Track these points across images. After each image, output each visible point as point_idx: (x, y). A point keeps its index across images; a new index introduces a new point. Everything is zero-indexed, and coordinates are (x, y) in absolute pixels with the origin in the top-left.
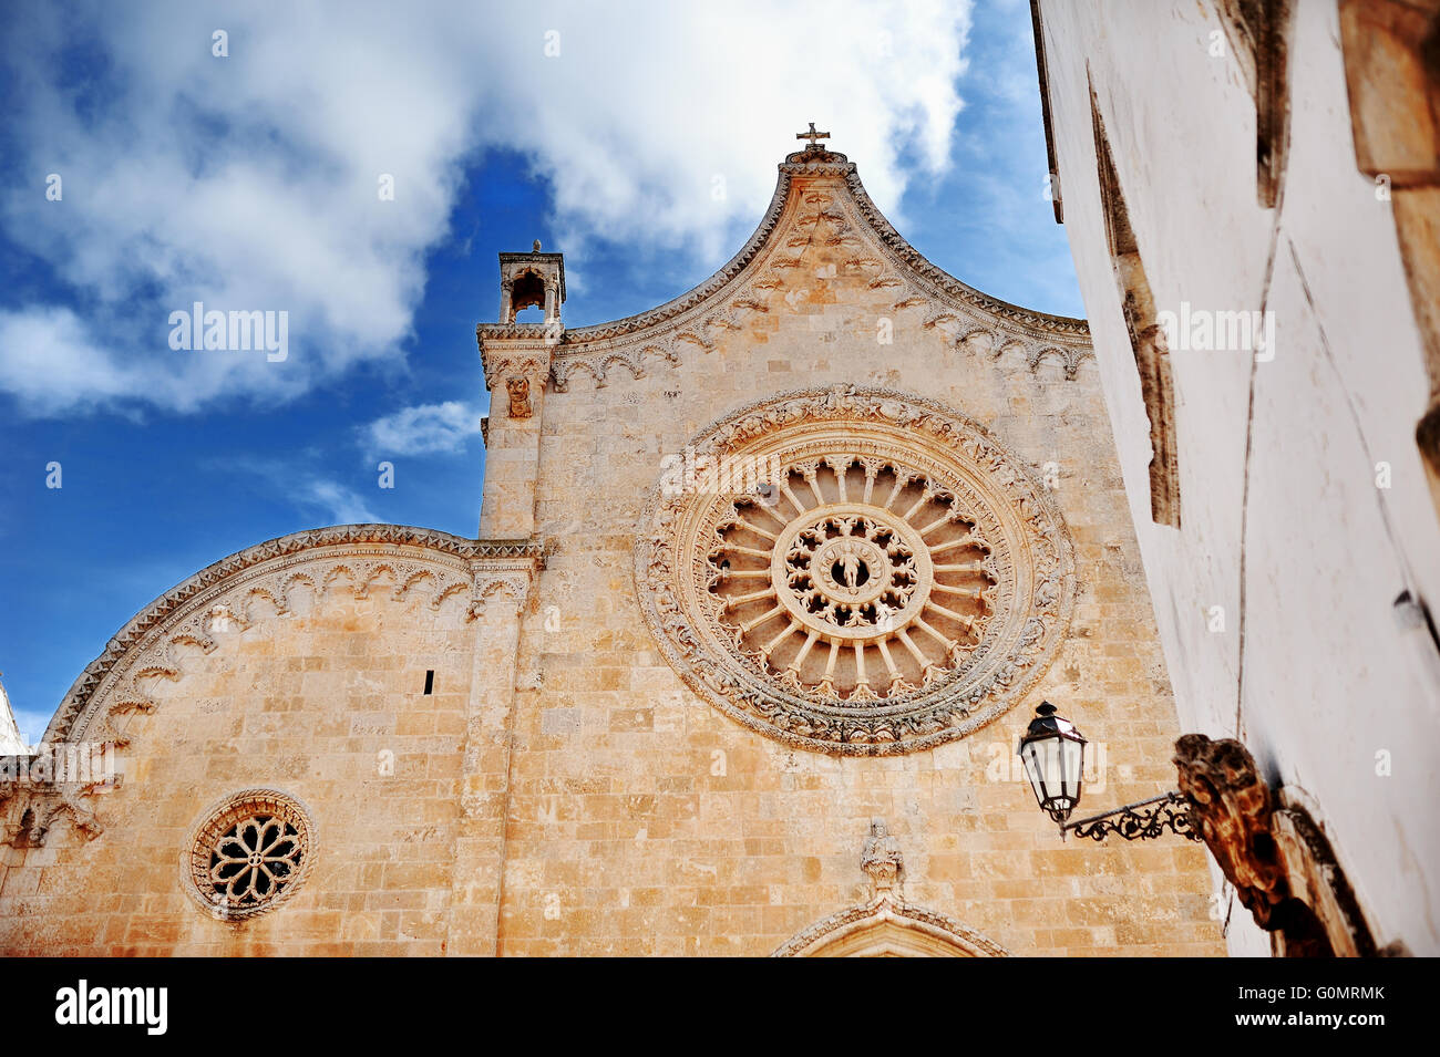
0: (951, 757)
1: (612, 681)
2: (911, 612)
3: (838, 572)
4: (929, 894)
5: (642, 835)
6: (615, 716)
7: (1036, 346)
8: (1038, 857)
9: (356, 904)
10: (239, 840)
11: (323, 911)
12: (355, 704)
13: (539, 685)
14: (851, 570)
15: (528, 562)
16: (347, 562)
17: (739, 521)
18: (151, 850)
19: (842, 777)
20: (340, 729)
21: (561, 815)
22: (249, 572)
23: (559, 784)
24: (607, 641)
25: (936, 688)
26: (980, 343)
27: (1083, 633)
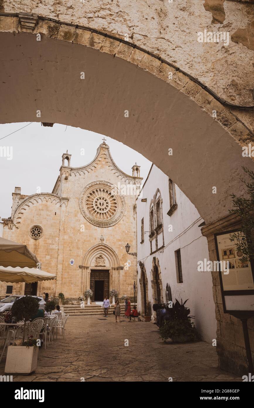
0: (110, 228)
1: (76, 216)
2: (107, 210)
3: (100, 204)
4: (106, 242)
5: (79, 234)
6: (76, 220)
7: (126, 179)
8: (117, 240)
9: (49, 239)
10: (34, 230)
11: (45, 239)
12: (47, 215)
13: (68, 215)
14: (102, 204)
15: (67, 201)
16: (45, 197)
17: (90, 196)
18: (25, 231)
19: (99, 229)
20: (46, 218)
21: (70, 231)
22: (33, 197)
23: (70, 227)
24: (75, 211)
25: (109, 220)
26: (120, 177)
27: (125, 216)
